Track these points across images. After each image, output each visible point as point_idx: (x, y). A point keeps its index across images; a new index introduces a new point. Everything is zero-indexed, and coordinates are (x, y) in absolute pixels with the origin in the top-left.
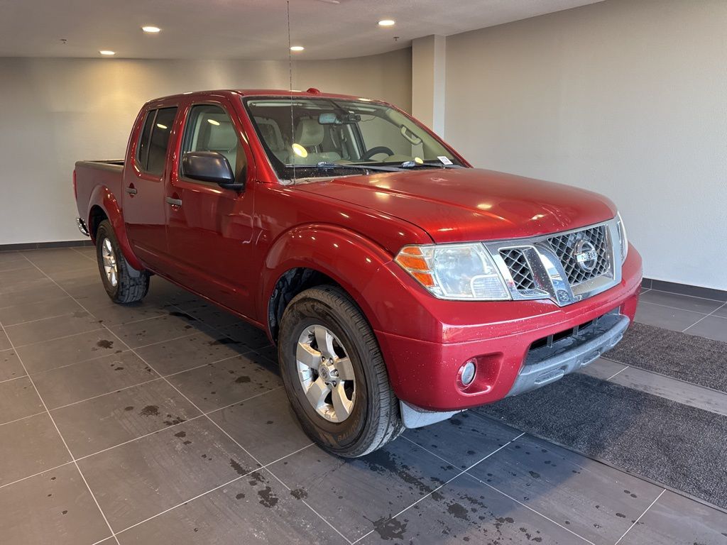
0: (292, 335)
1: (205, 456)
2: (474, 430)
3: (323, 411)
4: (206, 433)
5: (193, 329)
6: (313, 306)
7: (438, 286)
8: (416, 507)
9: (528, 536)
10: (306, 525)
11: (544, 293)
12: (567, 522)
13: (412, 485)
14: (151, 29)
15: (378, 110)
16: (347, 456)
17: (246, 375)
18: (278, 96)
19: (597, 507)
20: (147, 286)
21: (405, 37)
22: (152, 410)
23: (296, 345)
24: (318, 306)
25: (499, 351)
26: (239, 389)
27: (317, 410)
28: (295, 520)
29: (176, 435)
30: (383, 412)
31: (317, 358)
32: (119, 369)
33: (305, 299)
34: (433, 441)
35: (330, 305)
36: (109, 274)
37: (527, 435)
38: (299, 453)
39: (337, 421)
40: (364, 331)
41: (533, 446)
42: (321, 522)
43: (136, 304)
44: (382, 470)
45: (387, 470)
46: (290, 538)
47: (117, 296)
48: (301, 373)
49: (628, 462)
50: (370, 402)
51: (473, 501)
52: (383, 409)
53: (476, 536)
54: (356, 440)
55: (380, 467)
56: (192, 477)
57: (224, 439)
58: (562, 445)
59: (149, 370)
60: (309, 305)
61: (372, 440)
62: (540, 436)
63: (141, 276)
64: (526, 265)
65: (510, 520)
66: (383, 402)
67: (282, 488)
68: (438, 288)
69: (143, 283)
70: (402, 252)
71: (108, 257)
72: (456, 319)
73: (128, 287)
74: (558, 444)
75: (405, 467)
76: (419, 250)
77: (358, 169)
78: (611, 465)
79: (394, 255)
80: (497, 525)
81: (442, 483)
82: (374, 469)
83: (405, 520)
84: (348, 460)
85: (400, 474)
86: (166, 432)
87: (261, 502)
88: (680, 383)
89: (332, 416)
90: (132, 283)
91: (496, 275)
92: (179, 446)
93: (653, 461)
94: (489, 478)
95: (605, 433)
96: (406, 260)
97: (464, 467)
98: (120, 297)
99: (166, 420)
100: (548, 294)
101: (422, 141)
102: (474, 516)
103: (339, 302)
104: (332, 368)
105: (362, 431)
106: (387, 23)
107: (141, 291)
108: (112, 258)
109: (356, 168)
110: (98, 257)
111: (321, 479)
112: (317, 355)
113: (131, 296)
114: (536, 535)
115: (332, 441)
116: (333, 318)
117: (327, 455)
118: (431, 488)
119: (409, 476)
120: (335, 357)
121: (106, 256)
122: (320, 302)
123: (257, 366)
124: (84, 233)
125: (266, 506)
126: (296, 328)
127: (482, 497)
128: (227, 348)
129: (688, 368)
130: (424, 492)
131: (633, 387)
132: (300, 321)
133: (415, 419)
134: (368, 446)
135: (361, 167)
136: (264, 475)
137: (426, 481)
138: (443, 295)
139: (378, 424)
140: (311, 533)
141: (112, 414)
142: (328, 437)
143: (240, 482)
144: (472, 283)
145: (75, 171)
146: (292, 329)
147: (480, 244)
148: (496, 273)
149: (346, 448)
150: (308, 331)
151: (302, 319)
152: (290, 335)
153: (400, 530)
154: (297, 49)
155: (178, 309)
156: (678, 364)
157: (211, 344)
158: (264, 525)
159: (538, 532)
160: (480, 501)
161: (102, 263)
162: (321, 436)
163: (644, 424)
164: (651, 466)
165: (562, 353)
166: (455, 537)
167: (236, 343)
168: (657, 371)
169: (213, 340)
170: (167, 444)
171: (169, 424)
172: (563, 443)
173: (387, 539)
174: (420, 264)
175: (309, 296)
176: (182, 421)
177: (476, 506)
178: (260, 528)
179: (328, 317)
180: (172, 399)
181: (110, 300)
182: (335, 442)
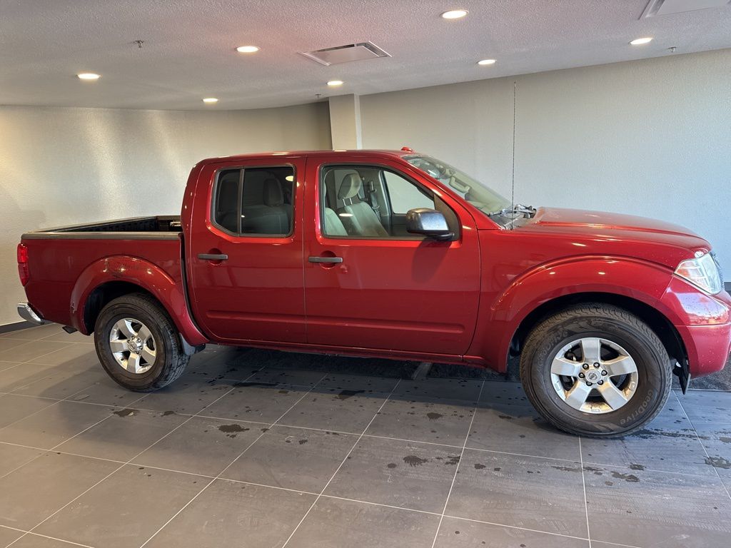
1: (529, 472)
4: (496, 459)
5: (292, 392)
13: (682, 438)
17: (429, 412)
22: (414, 460)
23: (552, 361)
26: (446, 422)
29: (476, 468)
31: (578, 367)
33: (575, 319)
35: (611, 318)
36: (122, 362)
38: (583, 446)
39: (612, 410)
45: (653, 435)
48: (556, 384)
51: (725, 433)
55: (645, 435)
57: (515, 457)
60: (582, 323)
67: (621, 469)
70: (680, 267)
71: (125, 341)
79: (674, 270)
81: (692, 430)
84: (621, 439)
85: (663, 434)
87: (628, 481)
89: (601, 409)
92: (497, 474)
99: (442, 461)
104: (601, 370)
112: (578, 364)
118: (693, 435)
119: (670, 434)
120: (600, 361)
122: (598, 318)
125: (634, 481)
130: (694, 438)
141: (389, 475)
143: (590, 476)
149: (630, 427)
153: (724, 461)
167: (361, 392)
170: (485, 476)
171: (453, 463)
173: (728, 468)
175: (578, 315)
176: (458, 457)
179: (610, 327)
180: (410, 446)
182: (618, 427)
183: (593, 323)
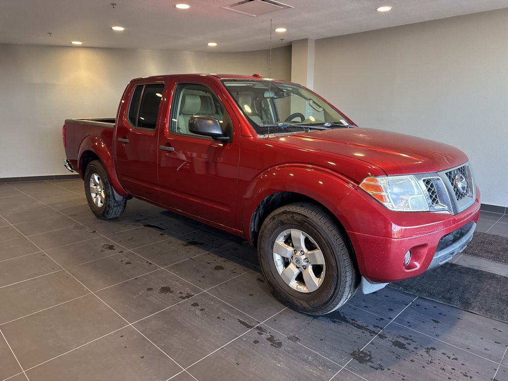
0: (272, 236)
1: (218, 318)
2: (386, 296)
3: (296, 286)
4: (212, 303)
5: (166, 236)
6: (293, 217)
7: (390, 202)
8: (372, 343)
9: (449, 358)
10: (308, 357)
11: (443, 206)
12: (468, 348)
13: (364, 331)
14: (118, 29)
15: (293, 88)
16: (317, 314)
17: (220, 265)
18: (241, 79)
19: (482, 338)
20: (125, 207)
21: (288, 39)
22: (166, 290)
23: (273, 243)
24: (296, 217)
25: (426, 243)
26: (219, 274)
27: (290, 285)
28: (299, 355)
29: (192, 305)
30: (348, 284)
31: (290, 251)
32: (127, 263)
33: (285, 212)
34: (364, 304)
35: (308, 216)
36: (95, 199)
37: (420, 298)
38: (280, 313)
39: (308, 292)
40: (335, 232)
41: (426, 304)
42: (317, 355)
43: (115, 219)
44: (340, 322)
45: (343, 322)
46: (303, 366)
47: (102, 214)
48: (276, 262)
49: (488, 311)
50: (339, 278)
51: (406, 339)
52: (348, 282)
53: (417, 359)
54: (326, 303)
55: (337, 320)
56: (217, 331)
57: (225, 306)
58: (444, 303)
59: (150, 264)
60: (289, 216)
61: (338, 303)
62: (428, 298)
63: (123, 200)
64: (434, 189)
65: (434, 349)
66: (348, 277)
67: (281, 336)
68: (391, 204)
69: (122, 205)
70: (364, 181)
71: (95, 187)
72: (404, 223)
73: (112, 207)
74: (441, 302)
75: (353, 320)
76: (376, 180)
77: (301, 127)
78: (478, 314)
79: (359, 183)
80: (427, 352)
81: (381, 328)
82: (334, 322)
83: (369, 352)
84: (315, 317)
85: (352, 324)
86: (184, 303)
87: (272, 345)
88: (498, 264)
89: (303, 289)
90: (115, 205)
91: (422, 195)
92: (198, 312)
93: (503, 311)
94: (409, 324)
95: (467, 296)
96: (367, 186)
97: (391, 319)
98: (106, 215)
99: (180, 295)
100: (447, 207)
101: (324, 110)
102: (411, 348)
103: (314, 214)
104: (304, 257)
105: (331, 297)
106: (281, 30)
107: (120, 211)
108: (98, 187)
109: (299, 127)
110: (85, 187)
111: (303, 330)
112: (290, 249)
113: (113, 214)
114: (452, 357)
115: (305, 304)
116: (309, 224)
117: (300, 315)
118: (376, 332)
119: (359, 325)
120: (305, 250)
121: (92, 185)
122: (299, 214)
123: (223, 259)
124: (69, 170)
125: (276, 347)
126: (275, 232)
127: (411, 336)
128: (197, 248)
129: (499, 255)
130: (372, 334)
131: (471, 267)
132: (280, 226)
133: (369, 288)
134: (335, 307)
135: (302, 126)
136: (265, 328)
137: (371, 328)
138: (393, 208)
139: (344, 292)
140: (314, 362)
141: (140, 293)
142: (301, 302)
143: (252, 333)
144: (409, 200)
145: (64, 126)
146: (272, 232)
147: (412, 176)
148: (421, 194)
149: (316, 309)
150: (285, 233)
151: (282, 225)
152: (270, 236)
153: (369, 358)
154: (212, 44)
155: (148, 223)
156: (492, 253)
157: (185, 245)
158: (281, 359)
159: (453, 355)
160: (410, 338)
161: (88, 191)
162: (296, 302)
163: (487, 289)
164: (503, 314)
165: (451, 244)
166: (405, 360)
167: (202, 244)
168: (481, 256)
169: (185, 243)
170: (189, 311)
171: (183, 298)
172: (444, 302)
173: (364, 363)
174: (378, 188)
175: (288, 210)
176: (192, 296)
177: (408, 341)
178: (279, 361)
179: (306, 223)
180: (177, 281)
181: (95, 217)
182: (308, 306)
183: (295, 218)
